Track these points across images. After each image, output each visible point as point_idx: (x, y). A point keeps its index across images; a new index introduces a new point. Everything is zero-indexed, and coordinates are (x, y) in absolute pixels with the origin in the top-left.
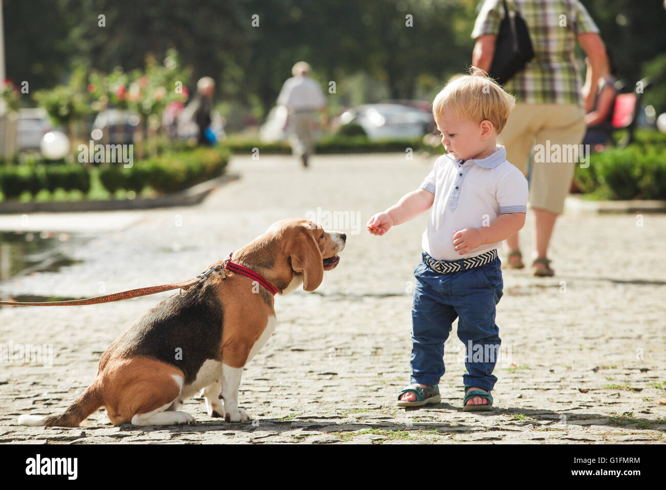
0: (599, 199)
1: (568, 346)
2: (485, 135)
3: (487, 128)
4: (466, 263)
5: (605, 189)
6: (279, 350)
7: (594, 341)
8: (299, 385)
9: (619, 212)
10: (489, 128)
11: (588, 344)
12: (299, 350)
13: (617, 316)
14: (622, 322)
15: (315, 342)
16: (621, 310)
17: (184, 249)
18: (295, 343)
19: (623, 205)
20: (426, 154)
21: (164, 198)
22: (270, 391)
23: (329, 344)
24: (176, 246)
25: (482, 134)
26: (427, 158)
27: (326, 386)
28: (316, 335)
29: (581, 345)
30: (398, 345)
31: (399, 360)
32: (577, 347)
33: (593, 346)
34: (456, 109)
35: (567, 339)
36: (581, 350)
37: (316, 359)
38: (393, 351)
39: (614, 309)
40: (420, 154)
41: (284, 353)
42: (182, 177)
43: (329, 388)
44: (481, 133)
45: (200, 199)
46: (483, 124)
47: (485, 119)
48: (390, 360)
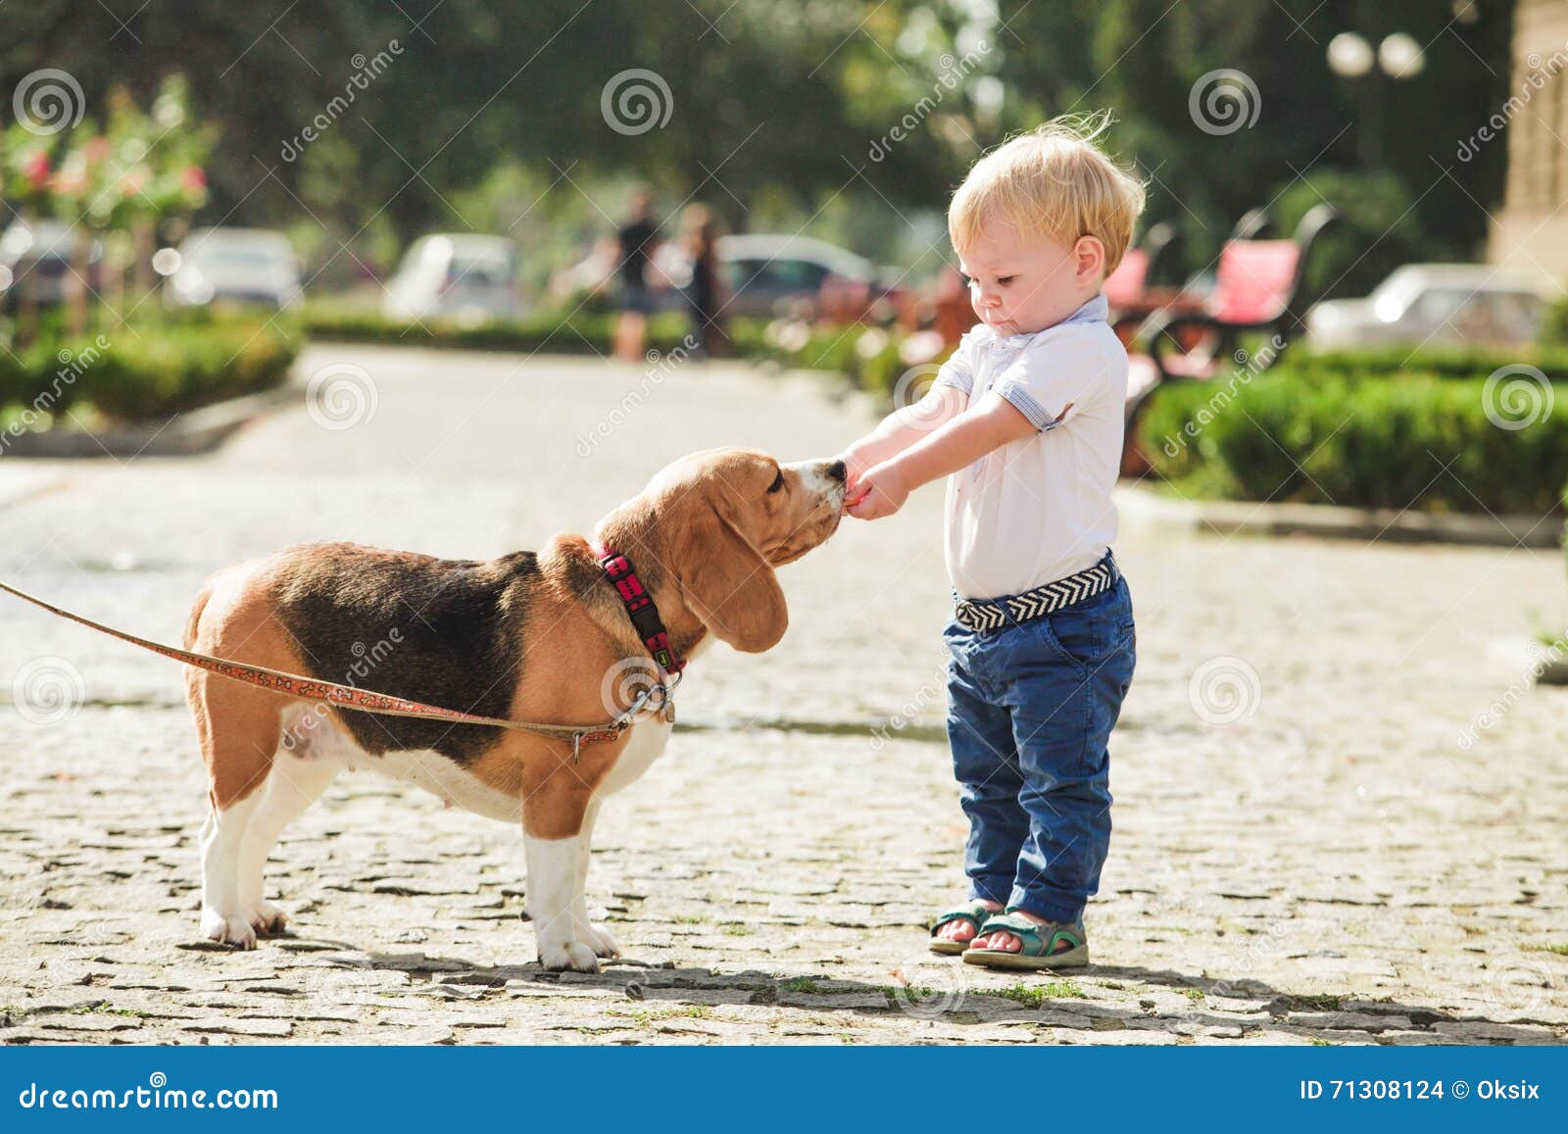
0: (1202, 494)
1: (1178, 920)
2: (1086, 272)
3: (1091, 255)
4: (1015, 607)
5: (1217, 472)
6: (341, 889)
7: (1257, 906)
8: (382, 1015)
9: (1250, 531)
10: (1096, 254)
11: (1237, 915)
12: (397, 892)
13: (1307, 829)
14: (1321, 848)
15: (450, 866)
16: (1309, 810)
17: (141, 568)
18: (392, 868)
19: (1261, 513)
20: (771, 365)
21: (121, 434)
22: (291, 1034)
23: (490, 877)
24: (124, 558)
25: (1079, 273)
26: (773, 375)
27: (467, 1026)
28: (453, 845)
29: (1219, 920)
30: (689, 889)
31: (693, 941)
32: (1209, 924)
33: (1255, 925)
34: (1016, 213)
35: (1176, 896)
36: (1220, 934)
37: (447, 924)
38: (676, 911)
39: (1288, 803)
40: (756, 365)
41: (354, 898)
42: (171, 384)
43: (474, 1031)
44: (1077, 269)
45: (214, 442)
46: (1082, 248)
47: (1085, 233)
48: (665, 939)
